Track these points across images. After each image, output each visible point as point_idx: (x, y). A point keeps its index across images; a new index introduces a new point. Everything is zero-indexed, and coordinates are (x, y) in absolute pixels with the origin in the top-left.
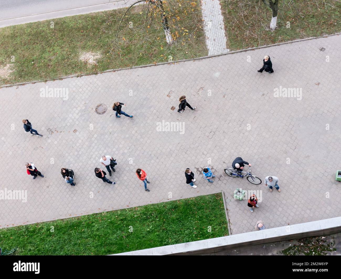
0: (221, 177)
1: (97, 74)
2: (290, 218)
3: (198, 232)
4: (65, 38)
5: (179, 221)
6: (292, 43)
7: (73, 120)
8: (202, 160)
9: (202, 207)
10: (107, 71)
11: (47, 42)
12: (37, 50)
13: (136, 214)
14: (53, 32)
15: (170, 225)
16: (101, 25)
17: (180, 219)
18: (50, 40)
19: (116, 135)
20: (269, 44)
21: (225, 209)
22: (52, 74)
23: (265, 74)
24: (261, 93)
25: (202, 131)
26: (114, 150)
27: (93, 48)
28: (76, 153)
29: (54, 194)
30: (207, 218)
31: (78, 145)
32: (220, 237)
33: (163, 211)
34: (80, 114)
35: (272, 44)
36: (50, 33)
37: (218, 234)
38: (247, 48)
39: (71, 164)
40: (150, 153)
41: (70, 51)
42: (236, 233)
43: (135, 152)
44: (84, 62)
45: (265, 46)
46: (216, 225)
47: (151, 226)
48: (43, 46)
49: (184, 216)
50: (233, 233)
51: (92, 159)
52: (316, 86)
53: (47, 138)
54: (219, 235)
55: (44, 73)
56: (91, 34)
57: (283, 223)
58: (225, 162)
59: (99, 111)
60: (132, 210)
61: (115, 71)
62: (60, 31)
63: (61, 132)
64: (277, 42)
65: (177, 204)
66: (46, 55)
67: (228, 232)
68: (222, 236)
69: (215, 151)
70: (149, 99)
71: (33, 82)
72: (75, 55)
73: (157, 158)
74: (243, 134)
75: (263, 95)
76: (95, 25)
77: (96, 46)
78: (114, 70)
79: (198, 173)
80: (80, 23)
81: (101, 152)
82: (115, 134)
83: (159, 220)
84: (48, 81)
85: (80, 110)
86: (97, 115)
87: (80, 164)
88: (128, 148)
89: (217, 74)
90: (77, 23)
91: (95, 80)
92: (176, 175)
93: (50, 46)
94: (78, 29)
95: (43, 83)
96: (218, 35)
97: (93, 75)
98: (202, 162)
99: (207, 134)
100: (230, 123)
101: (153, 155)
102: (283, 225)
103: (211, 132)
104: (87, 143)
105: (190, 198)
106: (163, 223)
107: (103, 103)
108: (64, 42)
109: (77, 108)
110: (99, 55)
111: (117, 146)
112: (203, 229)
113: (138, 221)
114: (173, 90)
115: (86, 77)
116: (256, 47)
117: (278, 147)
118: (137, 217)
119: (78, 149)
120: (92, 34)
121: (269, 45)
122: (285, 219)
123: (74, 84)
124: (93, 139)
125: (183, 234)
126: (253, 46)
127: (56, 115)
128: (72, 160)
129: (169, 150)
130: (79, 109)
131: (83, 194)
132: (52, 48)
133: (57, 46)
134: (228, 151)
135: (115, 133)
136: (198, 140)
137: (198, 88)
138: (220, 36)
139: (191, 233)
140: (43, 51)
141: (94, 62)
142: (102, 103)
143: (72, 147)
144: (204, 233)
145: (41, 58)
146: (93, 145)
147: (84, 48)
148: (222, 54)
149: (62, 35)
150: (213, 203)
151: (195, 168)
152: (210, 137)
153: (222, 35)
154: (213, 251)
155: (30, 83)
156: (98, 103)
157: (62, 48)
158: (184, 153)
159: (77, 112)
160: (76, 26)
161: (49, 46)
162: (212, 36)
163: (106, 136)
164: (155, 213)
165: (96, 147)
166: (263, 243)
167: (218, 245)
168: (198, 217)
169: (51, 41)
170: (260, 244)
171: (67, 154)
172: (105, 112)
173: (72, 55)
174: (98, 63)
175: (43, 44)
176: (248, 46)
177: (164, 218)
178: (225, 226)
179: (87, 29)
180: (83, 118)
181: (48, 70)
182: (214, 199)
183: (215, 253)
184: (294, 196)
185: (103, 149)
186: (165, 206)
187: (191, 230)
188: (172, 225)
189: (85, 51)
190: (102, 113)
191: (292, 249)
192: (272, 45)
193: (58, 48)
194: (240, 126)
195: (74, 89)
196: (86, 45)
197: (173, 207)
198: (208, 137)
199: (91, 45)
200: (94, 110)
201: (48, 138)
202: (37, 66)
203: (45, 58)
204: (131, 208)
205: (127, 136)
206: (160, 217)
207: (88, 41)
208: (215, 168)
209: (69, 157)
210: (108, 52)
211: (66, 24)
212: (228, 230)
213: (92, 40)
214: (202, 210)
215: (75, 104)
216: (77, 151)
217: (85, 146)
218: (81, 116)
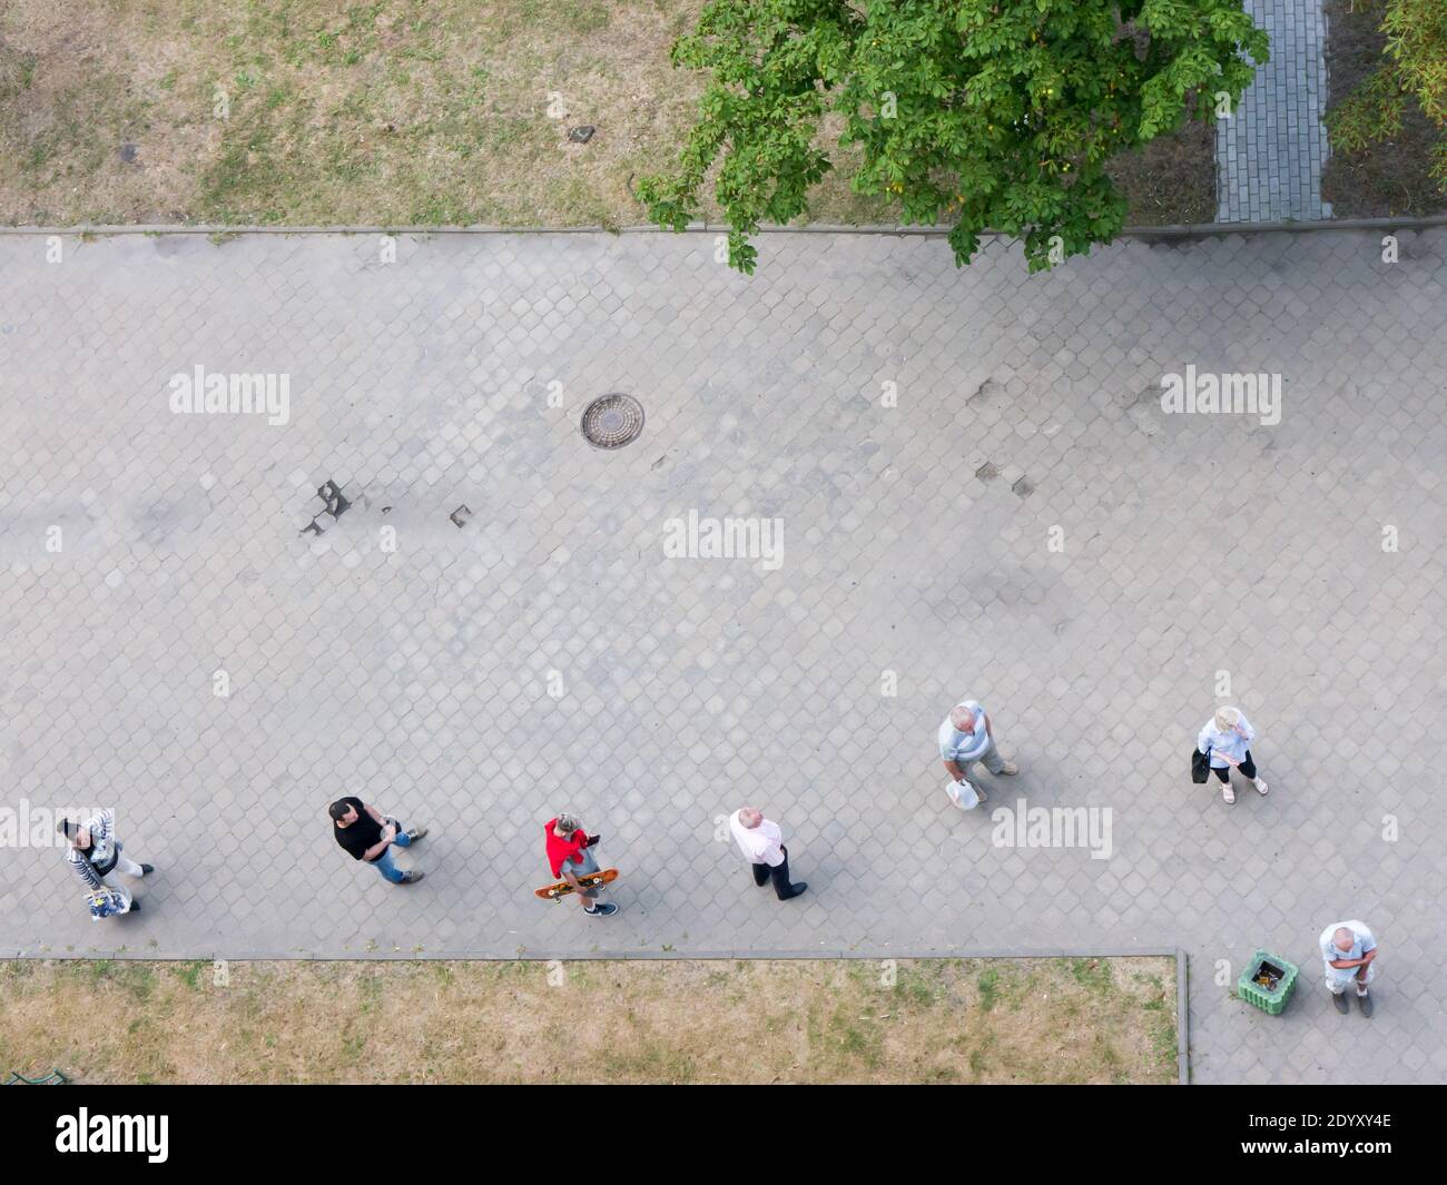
7: (459, 460)
19: (667, 567)
25: (1120, 618)
26: (648, 643)
28: (448, 631)
29: (302, 825)
31: (464, 588)
34: (498, 431)
38: (1425, 214)
39: (411, 682)
40: (831, 688)
43: (755, 674)
51: (525, 676)
53: (312, 531)
59: (597, 431)
70: (870, 404)
78: (711, 228)
81: (575, 644)
84: (362, 232)
85: (504, 409)
86: (587, 449)
87: (462, 691)
88: (721, 645)
91: (605, 265)
96: (1283, 123)
99: (1147, 636)
101: (843, 704)
103: (1169, 629)
104: (511, 588)
107: (626, 391)
109: (487, 396)
111: (662, 628)
114: (1003, 375)
119: (462, 612)
123: (493, 271)
124: (547, 571)
127: (373, 419)
128: (420, 661)
130: (498, 402)
135: (662, 559)
137: (1138, 386)
138: (1293, 131)
142: (620, 389)
143: (435, 596)
146: (545, 600)
148: (1295, 225)
152: (1161, 654)
153: (1303, 122)
155: (265, 233)
156: (601, 390)
159: (485, 417)
162: (1252, 123)
163: (618, 567)
165: (556, 614)
171: (400, 630)
172: (628, 439)
180: (512, 455)
185: (588, 629)
190: (613, 443)
194: (1329, 623)
195: (489, 297)
198: (1150, 650)
200: (577, 419)
201: (319, 530)
209: (409, 648)
215: (479, 376)
216: (453, 618)
217: (498, 602)
218: (504, 441)
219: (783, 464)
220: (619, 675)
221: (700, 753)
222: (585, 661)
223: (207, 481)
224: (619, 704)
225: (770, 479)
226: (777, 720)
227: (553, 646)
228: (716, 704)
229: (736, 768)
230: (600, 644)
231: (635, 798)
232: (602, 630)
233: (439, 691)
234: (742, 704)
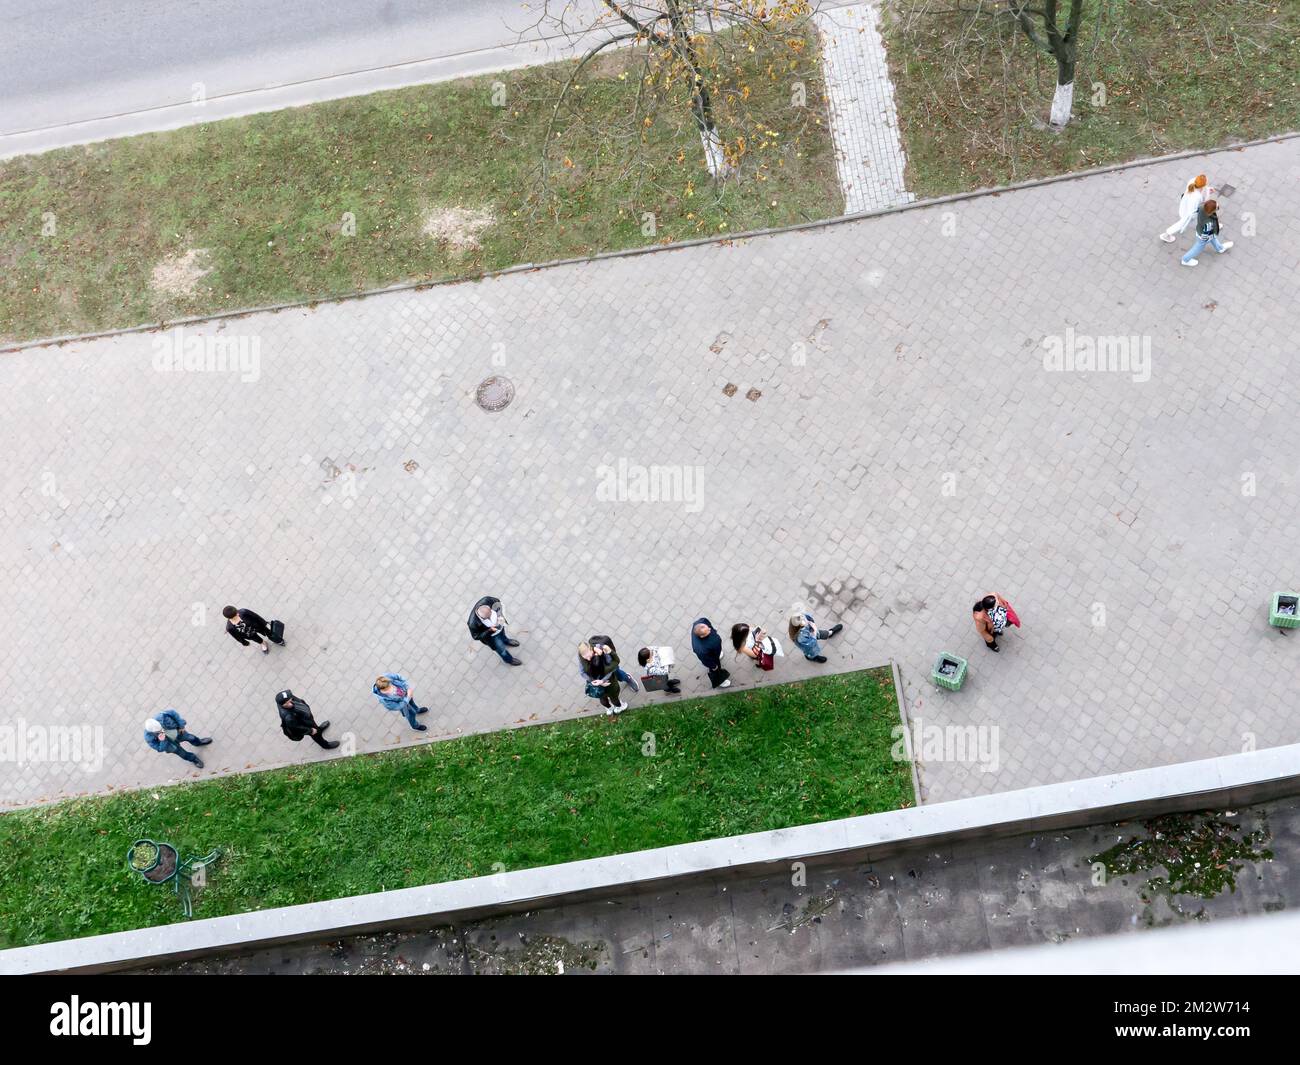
0: (887, 613)
1: (478, 278)
2: (1119, 751)
3: (815, 794)
4: (375, 162)
5: (752, 758)
6: (1123, 169)
7: (404, 433)
8: (824, 558)
9: (828, 714)
10: (514, 267)
11: (317, 176)
12: (284, 203)
13: (611, 736)
14: (336, 143)
15: (722, 772)
16: (492, 118)
17: (753, 753)
18: (326, 169)
19: (543, 478)
20: (1045, 176)
21: (904, 720)
22: (334, 283)
23: (1034, 275)
24: (1020, 339)
25: (824, 465)
26: (539, 526)
27: (466, 195)
28: (415, 538)
29: (344, 673)
30: (843, 748)
31: (420, 510)
32: (885, 810)
33: (700, 727)
34: (424, 412)
35: (1057, 174)
36: (324, 147)
37: (882, 801)
38: (973, 189)
39: (397, 574)
40: (655, 536)
41: (391, 206)
42: (940, 800)
43: (607, 535)
44: (437, 240)
45: (1034, 181)
46: (875, 772)
47: (661, 777)
48: (306, 189)
49: (766, 743)
50: (929, 800)
51: (466, 558)
52: (1206, 313)
53: (321, 490)
54: (882, 805)
55: (308, 279)
56: (461, 148)
57: (1095, 766)
58: (904, 565)
59: (486, 401)
60: (598, 724)
61: (539, 269)
62: (359, 139)
63: (366, 469)
64: (1075, 168)
65: (743, 704)
66: (314, 219)
67: (914, 794)
68: (891, 809)
69: (870, 530)
70: (652, 358)
71: (273, 307)
72: (409, 220)
73: (680, 553)
74: (962, 472)
75: (1028, 342)
76: (473, 120)
77: (477, 187)
78: (536, 265)
79: (811, 602)
80: (423, 114)
81: (494, 535)
82: (542, 475)
83: (686, 757)
84: (321, 302)
85: (427, 397)
86: (481, 413)
87: (429, 574)
88: (584, 521)
89: (874, 277)
90: (414, 114)
91: (475, 298)
92: (740, 608)
93: (326, 188)
94: (418, 133)
95: (306, 310)
96: (876, 147)
97: (467, 283)
98: (825, 565)
99: (843, 473)
100: (918, 439)
101: (663, 544)
102: (1095, 774)
103: (855, 467)
104: (449, 506)
105: (787, 684)
106: (700, 765)
107: (500, 374)
108: (372, 175)
109: (415, 391)
110: (484, 218)
111: (546, 516)
112: (829, 786)
113: (618, 759)
114: (731, 328)
115: (446, 288)
116: (1004, 184)
117: (1075, 514)
118: (615, 747)
119: (421, 526)
120: (464, 146)
121: (1047, 179)
122: (1100, 752)
123: (406, 312)
124: (470, 492)
125: (766, 803)
126: (993, 183)
127: (347, 415)
128: (400, 560)
129: (716, 526)
130: (423, 393)
131: (437, 670)
132: (334, 196)
133: (350, 188)
134: (910, 530)
135: (539, 473)
136: (813, 492)
137: (812, 322)
138: (883, 151)
139: (793, 797)
140: (305, 205)
141: (471, 239)
142: (497, 373)
143: (403, 518)
144: (835, 797)
145: (297, 229)
146: (471, 511)
147: (436, 193)
148: (892, 209)
149: (365, 154)
150: (862, 699)
151: (804, 584)
152: (852, 483)
153: (889, 145)
154: (865, 858)
155: (262, 311)
156: (485, 375)
157: (365, 194)
158: (766, 537)
159: (416, 403)
160: (410, 123)
161: (322, 190)
162: (857, 150)
163: (513, 483)
164: (674, 734)
165: (479, 518)
166: (1030, 830)
167: (882, 838)
168: (815, 745)
169: (330, 173)
170: (1020, 835)
171: (385, 543)
172: (506, 403)
173: (399, 218)
174: (484, 241)
175: (305, 180)
176: (975, 181)
177: (701, 751)
178: (902, 774)
179: (447, 133)
180: (437, 424)
181: (322, 267)
182: (866, 687)
183: (871, 862)
184: (1129, 677)
185: (501, 524)
186: (705, 710)
187: (792, 788)
188: (728, 771)
189: (441, 203)
190: (497, 407)
191: (1128, 853)
192: (1057, 177)
193: (353, 195)
194: (952, 448)
195: (407, 329)
196: (442, 183)
197: (733, 713)
198: (845, 482)
199: (460, 185)
200: (473, 396)
201: (325, 489)
202: (285, 254)
203: (310, 229)
204: (596, 716)
205: (581, 481)
206: (691, 746)
207: (451, 170)
208: (868, 584)
209: (392, 553)
210: (517, 206)
211: (379, 116)
212: (912, 789)
213: (461, 167)
214: (828, 724)
215: (408, 379)
216: (416, 529)
217: (443, 516)
218: (429, 417)
219: (603, 404)
220: (524, 549)
221: (581, 588)
222: (501, 543)
223: (250, 470)
224: (526, 567)
225: (597, 414)
226: (625, 561)
227: (481, 537)
228: (587, 557)
229: (605, 594)
230: (509, 532)
231: (546, 622)
232: (509, 523)
233: (415, 576)
234: (602, 555)
